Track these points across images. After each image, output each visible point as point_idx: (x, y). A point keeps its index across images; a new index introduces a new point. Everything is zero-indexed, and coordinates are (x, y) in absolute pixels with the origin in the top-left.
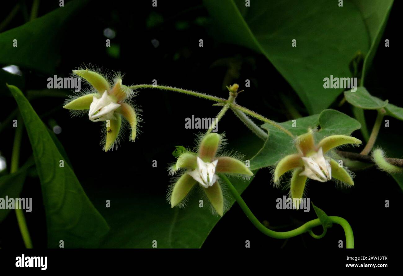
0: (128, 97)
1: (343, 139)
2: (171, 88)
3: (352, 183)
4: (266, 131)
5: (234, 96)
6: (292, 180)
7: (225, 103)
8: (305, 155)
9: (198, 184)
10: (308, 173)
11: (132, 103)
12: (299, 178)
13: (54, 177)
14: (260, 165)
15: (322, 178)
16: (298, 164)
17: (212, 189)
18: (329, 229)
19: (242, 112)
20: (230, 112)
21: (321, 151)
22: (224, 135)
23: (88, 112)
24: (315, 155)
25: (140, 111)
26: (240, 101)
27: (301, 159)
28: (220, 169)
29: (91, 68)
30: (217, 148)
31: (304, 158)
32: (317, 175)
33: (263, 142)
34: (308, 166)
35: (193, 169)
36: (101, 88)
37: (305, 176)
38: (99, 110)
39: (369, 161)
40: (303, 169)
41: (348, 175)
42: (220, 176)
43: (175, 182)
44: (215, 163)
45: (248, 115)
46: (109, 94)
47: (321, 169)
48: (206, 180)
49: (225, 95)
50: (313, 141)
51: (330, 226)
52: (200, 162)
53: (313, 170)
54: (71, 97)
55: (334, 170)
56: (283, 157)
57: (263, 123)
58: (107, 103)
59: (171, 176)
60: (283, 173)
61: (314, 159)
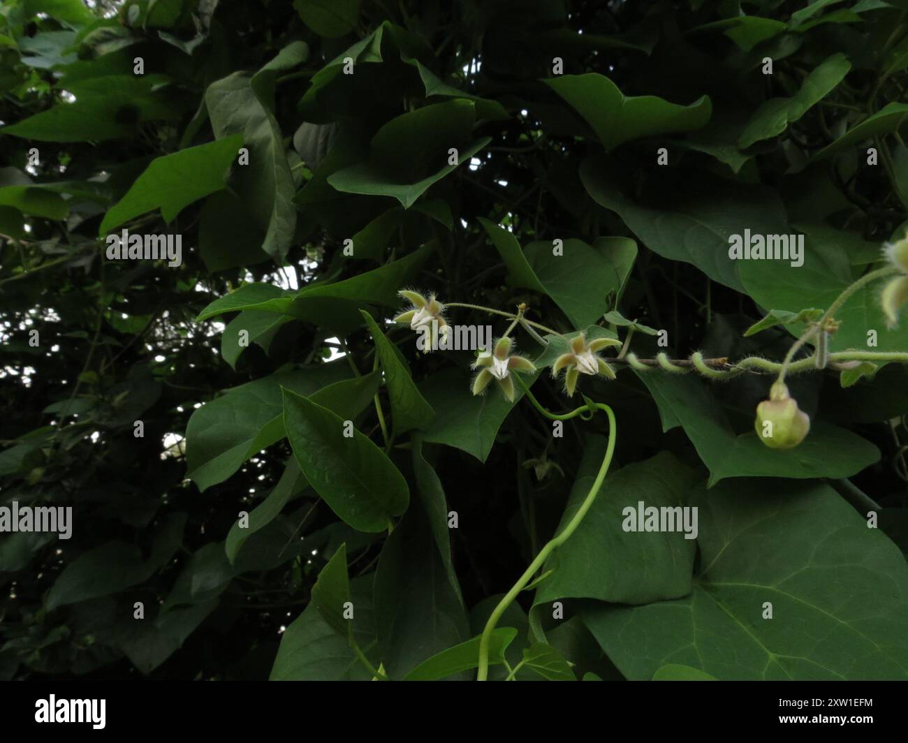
0: (440, 311)
1: (606, 341)
2: (477, 307)
3: (615, 377)
4: (546, 340)
5: (522, 312)
6: (567, 374)
7: (515, 318)
8: (577, 354)
9: (494, 377)
10: (580, 368)
11: (444, 316)
12: (573, 372)
13: (395, 377)
14: (542, 366)
15: (591, 372)
16: (572, 361)
17: (505, 380)
18: (595, 413)
19: (527, 323)
20: (519, 325)
21: (590, 351)
22: (514, 339)
23: (410, 323)
24: (586, 354)
25: (449, 321)
26: (528, 316)
27: (574, 357)
28: (510, 366)
29: (413, 290)
30: (508, 350)
31: (577, 357)
32: (587, 369)
33: (544, 348)
34: (580, 362)
35: (490, 366)
36: (420, 305)
37: (576, 371)
38: (419, 321)
39: (625, 363)
40: (576, 365)
41: (611, 370)
42: (510, 371)
43: (476, 376)
44: (507, 361)
45: (531, 326)
46: (426, 309)
47: (590, 364)
48: (500, 374)
49: (515, 311)
50: (584, 343)
51: (596, 411)
52: (495, 360)
53: (584, 366)
54: (399, 312)
55: (601, 366)
56: (559, 355)
57: (547, 333)
58: (425, 316)
59: (472, 370)
60: (560, 368)
61: (584, 357)
